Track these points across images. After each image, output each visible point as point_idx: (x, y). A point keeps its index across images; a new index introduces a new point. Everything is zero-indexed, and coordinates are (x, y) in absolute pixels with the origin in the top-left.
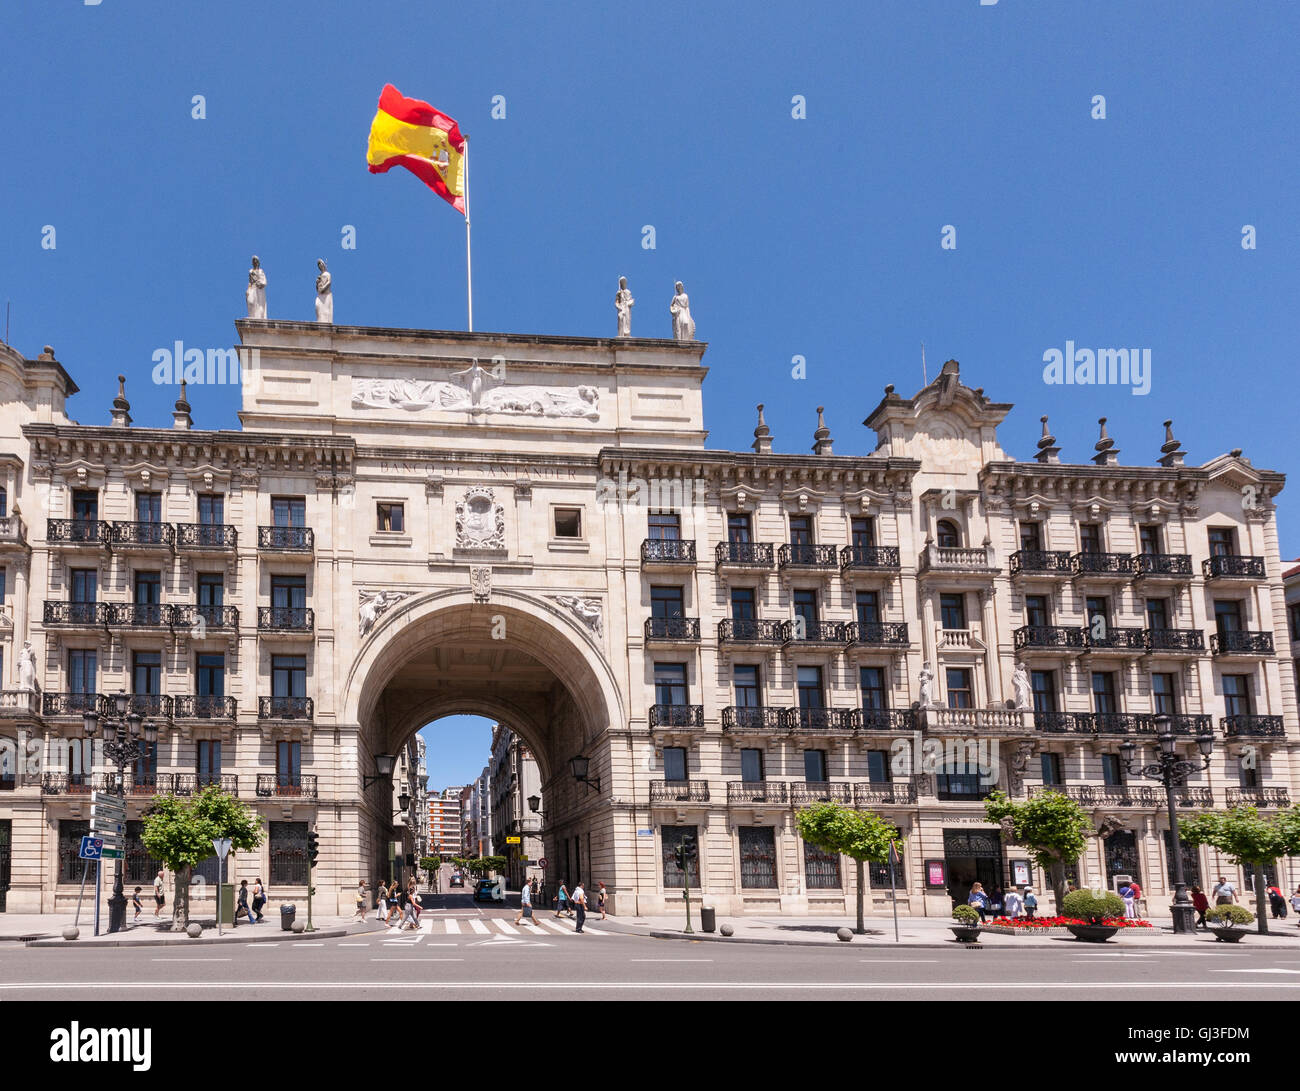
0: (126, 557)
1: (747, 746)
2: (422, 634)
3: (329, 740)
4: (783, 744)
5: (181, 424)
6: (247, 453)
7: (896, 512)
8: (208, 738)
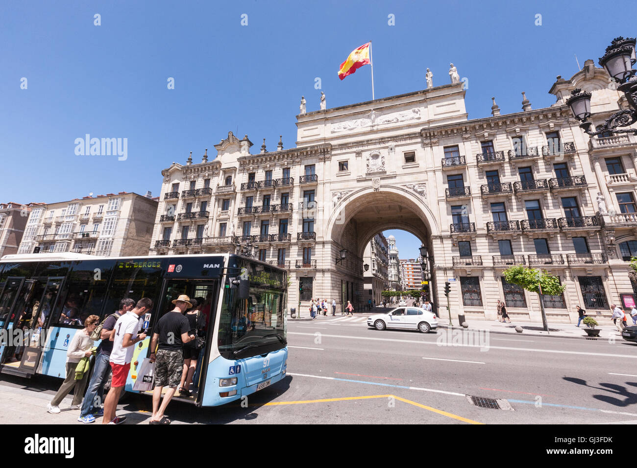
0: (261, 191)
1: (501, 239)
2: (358, 204)
3: (321, 246)
4: (521, 237)
5: (279, 149)
6: (297, 154)
7: (570, 127)
8: (282, 248)
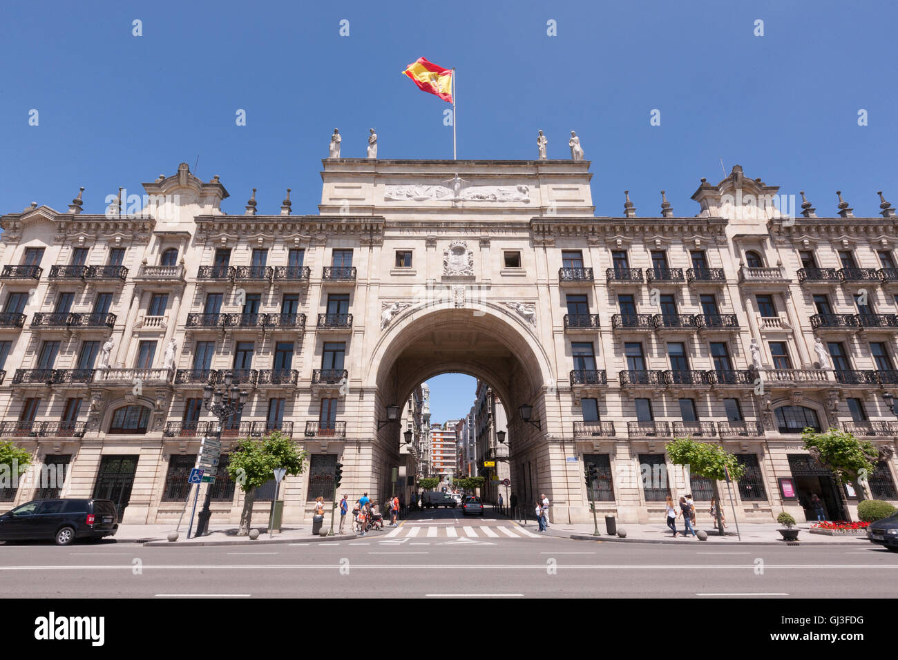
0: (242, 286)
1: (639, 397)
3: (356, 397)
4: (663, 395)
5: (285, 212)
6: (321, 227)
7: (718, 248)
8: (277, 397)
